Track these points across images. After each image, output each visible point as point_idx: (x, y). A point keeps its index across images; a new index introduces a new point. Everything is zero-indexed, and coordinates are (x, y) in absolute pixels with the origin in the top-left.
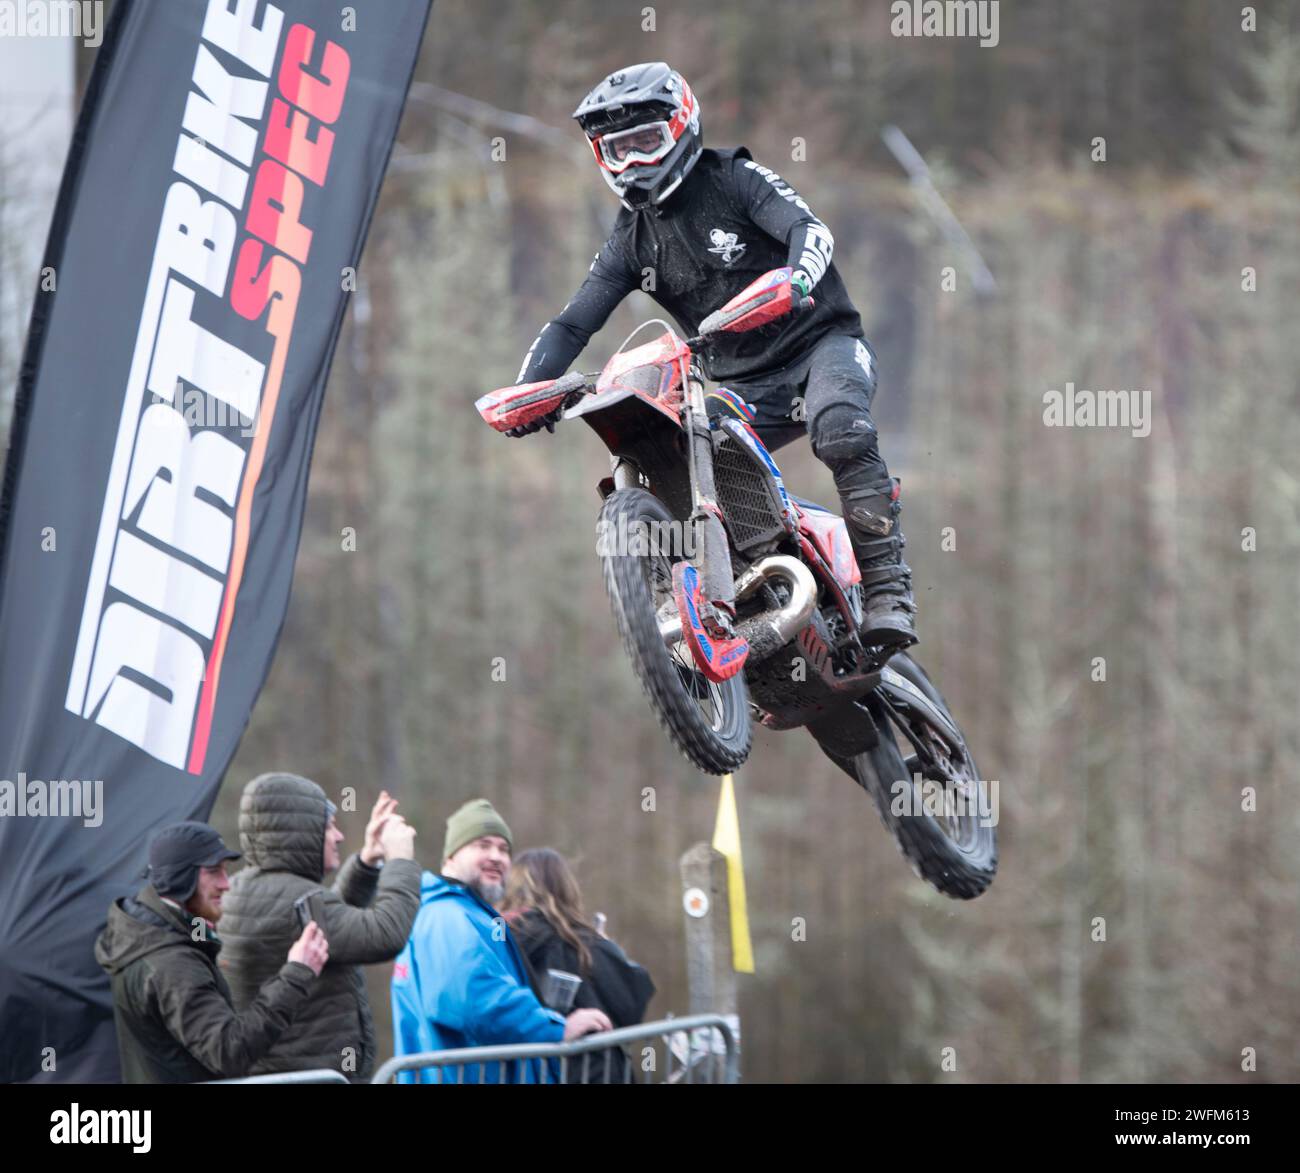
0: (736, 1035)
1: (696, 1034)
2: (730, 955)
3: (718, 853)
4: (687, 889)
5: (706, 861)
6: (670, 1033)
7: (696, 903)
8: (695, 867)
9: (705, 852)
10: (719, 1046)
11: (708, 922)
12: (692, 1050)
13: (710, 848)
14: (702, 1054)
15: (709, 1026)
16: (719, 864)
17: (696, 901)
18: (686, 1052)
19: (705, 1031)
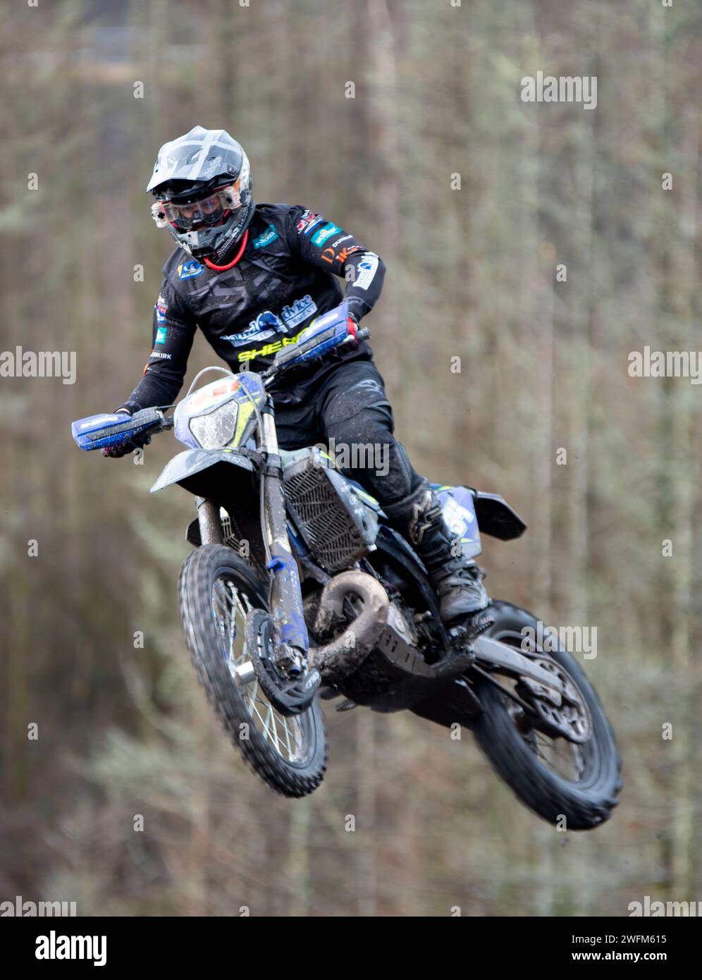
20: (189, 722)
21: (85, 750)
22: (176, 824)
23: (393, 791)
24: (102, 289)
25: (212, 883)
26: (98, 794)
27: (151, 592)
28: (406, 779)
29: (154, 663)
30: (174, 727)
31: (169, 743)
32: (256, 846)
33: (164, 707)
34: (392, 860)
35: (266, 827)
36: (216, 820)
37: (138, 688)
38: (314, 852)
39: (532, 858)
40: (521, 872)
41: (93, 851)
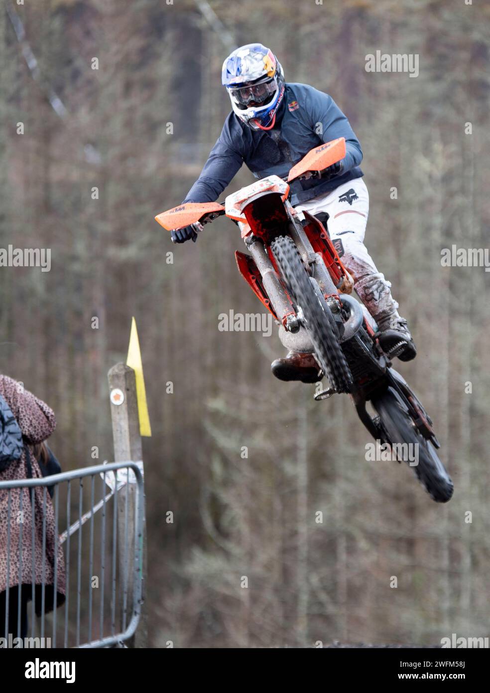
0: (142, 472)
1: (119, 472)
2: (138, 426)
3: (129, 368)
4: (112, 389)
5: (123, 372)
6: (105, 472)
7: (117, 397)
8: (116, 376)
9: (122, 367)
10: (133, 479)
11: (124, 407)
12: (117, 482)
13: (125, 365)
14: (122, 483)
15: (127, 467)
16: (130, 374)
17: (117, 396)
18: (114, 483)
19: (125, 470)
20: (239, 542)
21: (178, 558)
22: (231, 601)
23: (358, 581)
24: (183, 294)
25: (252, 636)
26: (186, 585)
27: (217, 468)
28: (365, 574)
29: (218, 509)
30: (231, 546)
31: (227, 555)
32: (278, 613)
33: (223, 533)
34: (357, 621)
35: (284, 603)
36: (254, 599)
37: (208, 522)
38: (311, 617)
39: (438, 619)
40: (433, 627)
41: (183, 617)
